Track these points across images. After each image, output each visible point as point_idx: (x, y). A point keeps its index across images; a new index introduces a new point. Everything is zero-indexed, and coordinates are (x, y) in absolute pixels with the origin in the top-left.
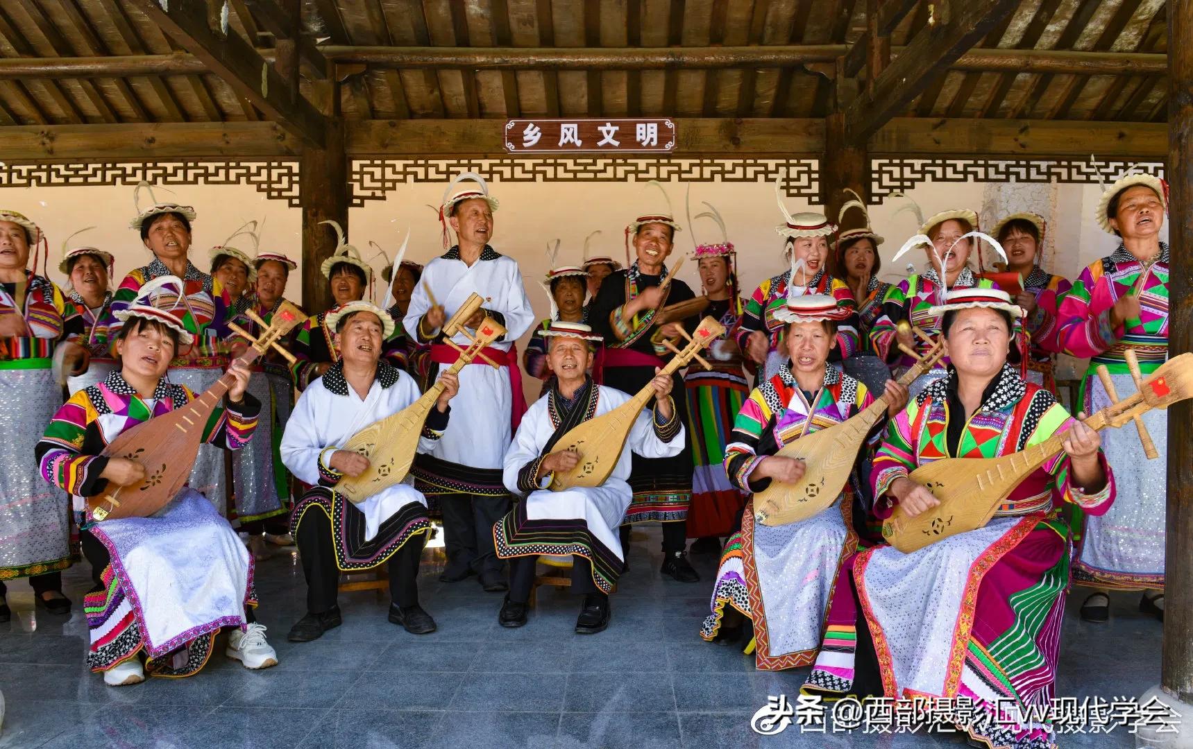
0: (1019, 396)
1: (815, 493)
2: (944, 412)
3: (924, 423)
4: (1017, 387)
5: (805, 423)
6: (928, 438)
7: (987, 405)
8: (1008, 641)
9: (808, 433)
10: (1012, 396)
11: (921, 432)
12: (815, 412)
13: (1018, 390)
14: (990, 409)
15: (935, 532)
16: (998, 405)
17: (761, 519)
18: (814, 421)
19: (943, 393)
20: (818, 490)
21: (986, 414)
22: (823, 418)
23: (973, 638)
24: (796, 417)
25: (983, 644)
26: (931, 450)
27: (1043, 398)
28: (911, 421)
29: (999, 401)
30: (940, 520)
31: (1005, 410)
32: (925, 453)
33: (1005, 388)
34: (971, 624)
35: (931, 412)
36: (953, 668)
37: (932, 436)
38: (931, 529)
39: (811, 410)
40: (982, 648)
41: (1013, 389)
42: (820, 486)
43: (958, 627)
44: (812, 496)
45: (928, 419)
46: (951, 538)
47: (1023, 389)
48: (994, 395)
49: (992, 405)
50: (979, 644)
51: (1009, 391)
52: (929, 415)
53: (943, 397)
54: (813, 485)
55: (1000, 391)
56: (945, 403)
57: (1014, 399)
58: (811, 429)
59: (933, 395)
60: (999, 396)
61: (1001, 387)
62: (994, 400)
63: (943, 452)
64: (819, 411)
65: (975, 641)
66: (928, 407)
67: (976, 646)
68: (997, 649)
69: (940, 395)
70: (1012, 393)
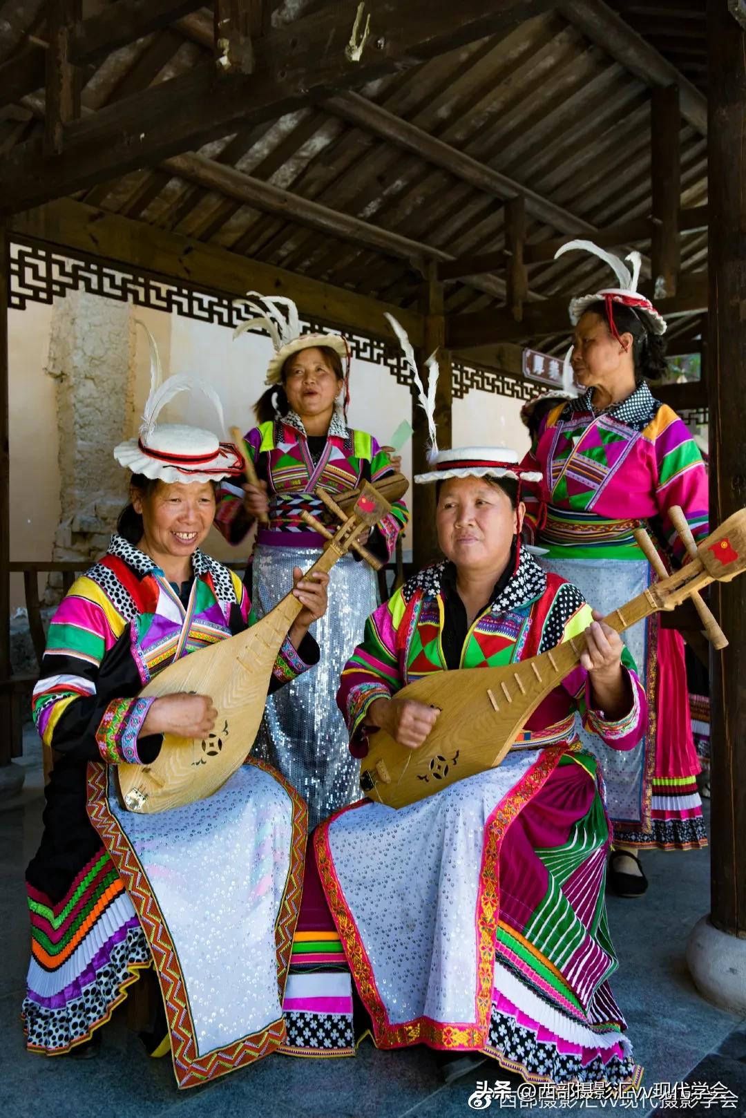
0: (538, 591)
1: (216, 748)
2: (437, 610)
3: (413, 626)
4: (534, 579)
5: (180, 636)
6: (420, 648)
7: (498, 602)
8: (545, 915)
9: (184, 653)
10: (529, 592)
11: (410, 638)
12: (194, 618)
13: (536, 583)
14: (502, 608)
15: (437, 776)
16: (512, 603)
17: (136, 803)
18: (192, 634)
19: (437, 584)
20: (220, 743)
21: (497, 615)
22: (205, 628)
23: (501, 923)
24: (167, 626)
25: (517, 929)
26: (423, 664)
27: (569, 595)
28: (396, 623)
29: (513, 597)
30: (441, 758)
31: (521, 610)
32: (414, 668)
33: (521, 580)
34: (498, 904)
35: (423, 610)
36: (484, 973)
37: (424, 644)
38: (430, 772)
39: (187, 614)
40: (516, 934)
41: (529, 581)
42: (222, 736)
43: (480, 911)
44: (213, 753)
45: (420, 620)
46: (458, 783)
47: (542, 581)
48: (507, 590)
49: (505, 602)
50: (511, 931)
51: (525, 584)
52: (420, 615)
53: (436, 589)
54: (212, 736)
55: (515, 584)
56: (439, 598)
57: (531, 595)
58: (189, 647)
59: (423, 586)
60: (514, 590)
61: (516, 578)
62: (507, 596)
63: (440, 665)
64: (199, 617)
65: (506, 926)
66: (418, 603)
67: (507, 934)
68: (536, 932)
69: (433, 587)
70: (529, 586)
